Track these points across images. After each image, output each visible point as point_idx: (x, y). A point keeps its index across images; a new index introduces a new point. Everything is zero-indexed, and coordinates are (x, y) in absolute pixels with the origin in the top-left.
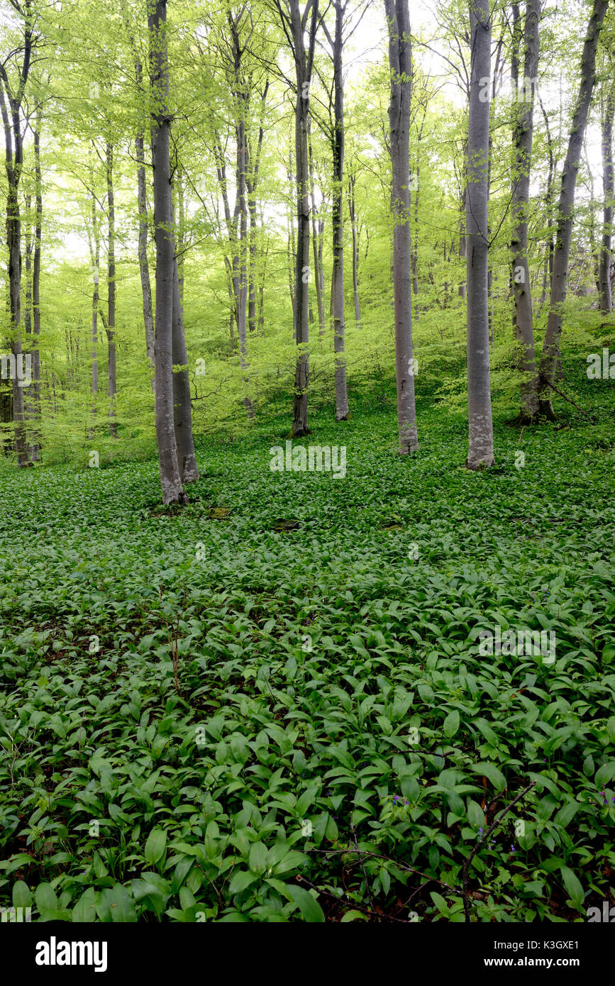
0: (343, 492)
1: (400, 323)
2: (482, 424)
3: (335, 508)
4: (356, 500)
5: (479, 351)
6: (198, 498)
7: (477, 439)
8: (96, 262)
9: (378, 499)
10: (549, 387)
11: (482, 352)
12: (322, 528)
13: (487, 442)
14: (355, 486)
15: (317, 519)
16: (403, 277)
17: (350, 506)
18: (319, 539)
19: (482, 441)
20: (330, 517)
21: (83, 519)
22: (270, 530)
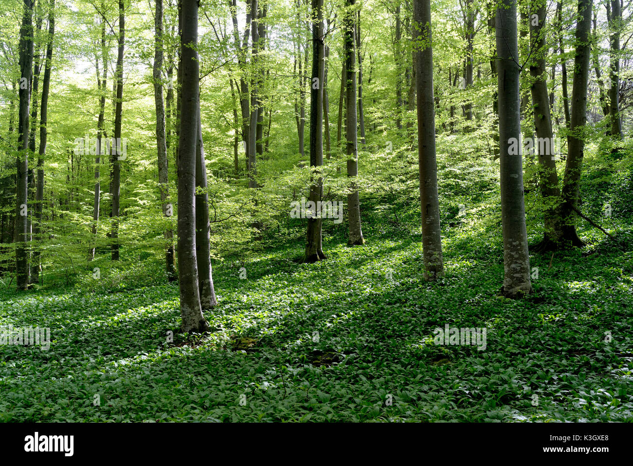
0: (377, 321)
1: (424, 146)
2: (518, 250)
3: (374, 339)
4: (394, 331)
5: (513, 175)
6: (219, 326)
7: (513, 266)
8: (102, 84)
9: (418, 329)
10: (573, 212)
11: (517, 176)
12: (364, 361)
13: (523, 268)
14: (389, 315)
15: (357, 351)
16: (426, 101)
17: (389, 337)
18: (364, 374)
19: (519, 268)
20: (371, 349)
21: (96, 348)
22: (307, 363)
